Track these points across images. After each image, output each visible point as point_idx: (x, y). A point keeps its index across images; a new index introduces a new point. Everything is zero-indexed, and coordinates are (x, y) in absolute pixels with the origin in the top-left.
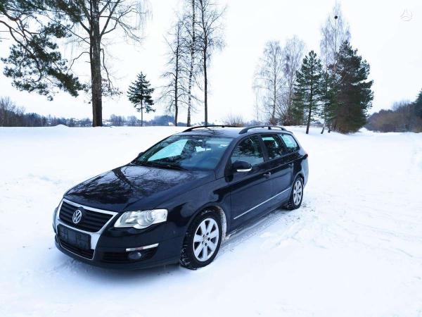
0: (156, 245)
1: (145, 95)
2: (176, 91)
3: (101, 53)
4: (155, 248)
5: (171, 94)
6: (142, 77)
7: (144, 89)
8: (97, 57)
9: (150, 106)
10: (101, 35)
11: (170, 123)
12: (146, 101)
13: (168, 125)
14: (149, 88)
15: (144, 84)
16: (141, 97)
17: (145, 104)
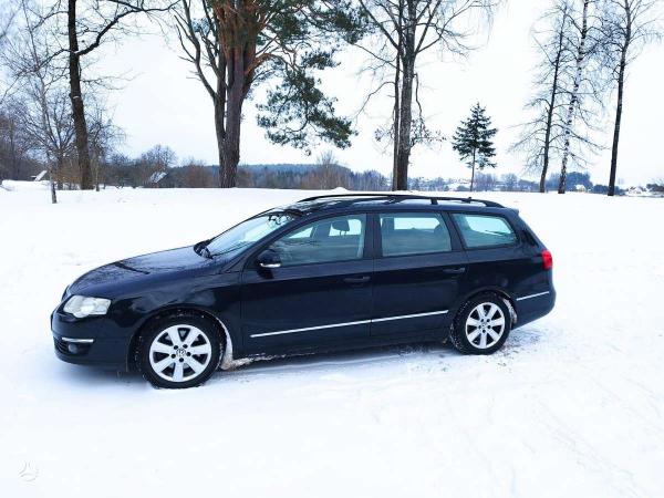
0: (91, 341)
1: (481, 140)
2: (548, 131)
3: (414, 80)
4: (89, 344)
5: (538, 136)
6: (478, 112)
7: (480, 130)
8: (407, 87)
9: (489, 158)
10: (416, 53)
11: (578, 187)
12: (481, 150)
13: (576, 190)
14: (489, 128)
15: (481, 122)
16: (474, 144)
17: (479, 156)
